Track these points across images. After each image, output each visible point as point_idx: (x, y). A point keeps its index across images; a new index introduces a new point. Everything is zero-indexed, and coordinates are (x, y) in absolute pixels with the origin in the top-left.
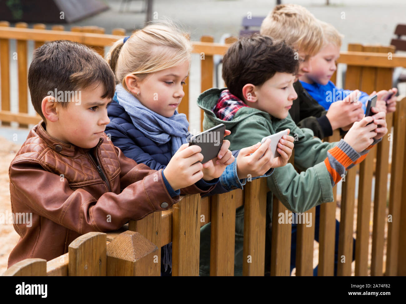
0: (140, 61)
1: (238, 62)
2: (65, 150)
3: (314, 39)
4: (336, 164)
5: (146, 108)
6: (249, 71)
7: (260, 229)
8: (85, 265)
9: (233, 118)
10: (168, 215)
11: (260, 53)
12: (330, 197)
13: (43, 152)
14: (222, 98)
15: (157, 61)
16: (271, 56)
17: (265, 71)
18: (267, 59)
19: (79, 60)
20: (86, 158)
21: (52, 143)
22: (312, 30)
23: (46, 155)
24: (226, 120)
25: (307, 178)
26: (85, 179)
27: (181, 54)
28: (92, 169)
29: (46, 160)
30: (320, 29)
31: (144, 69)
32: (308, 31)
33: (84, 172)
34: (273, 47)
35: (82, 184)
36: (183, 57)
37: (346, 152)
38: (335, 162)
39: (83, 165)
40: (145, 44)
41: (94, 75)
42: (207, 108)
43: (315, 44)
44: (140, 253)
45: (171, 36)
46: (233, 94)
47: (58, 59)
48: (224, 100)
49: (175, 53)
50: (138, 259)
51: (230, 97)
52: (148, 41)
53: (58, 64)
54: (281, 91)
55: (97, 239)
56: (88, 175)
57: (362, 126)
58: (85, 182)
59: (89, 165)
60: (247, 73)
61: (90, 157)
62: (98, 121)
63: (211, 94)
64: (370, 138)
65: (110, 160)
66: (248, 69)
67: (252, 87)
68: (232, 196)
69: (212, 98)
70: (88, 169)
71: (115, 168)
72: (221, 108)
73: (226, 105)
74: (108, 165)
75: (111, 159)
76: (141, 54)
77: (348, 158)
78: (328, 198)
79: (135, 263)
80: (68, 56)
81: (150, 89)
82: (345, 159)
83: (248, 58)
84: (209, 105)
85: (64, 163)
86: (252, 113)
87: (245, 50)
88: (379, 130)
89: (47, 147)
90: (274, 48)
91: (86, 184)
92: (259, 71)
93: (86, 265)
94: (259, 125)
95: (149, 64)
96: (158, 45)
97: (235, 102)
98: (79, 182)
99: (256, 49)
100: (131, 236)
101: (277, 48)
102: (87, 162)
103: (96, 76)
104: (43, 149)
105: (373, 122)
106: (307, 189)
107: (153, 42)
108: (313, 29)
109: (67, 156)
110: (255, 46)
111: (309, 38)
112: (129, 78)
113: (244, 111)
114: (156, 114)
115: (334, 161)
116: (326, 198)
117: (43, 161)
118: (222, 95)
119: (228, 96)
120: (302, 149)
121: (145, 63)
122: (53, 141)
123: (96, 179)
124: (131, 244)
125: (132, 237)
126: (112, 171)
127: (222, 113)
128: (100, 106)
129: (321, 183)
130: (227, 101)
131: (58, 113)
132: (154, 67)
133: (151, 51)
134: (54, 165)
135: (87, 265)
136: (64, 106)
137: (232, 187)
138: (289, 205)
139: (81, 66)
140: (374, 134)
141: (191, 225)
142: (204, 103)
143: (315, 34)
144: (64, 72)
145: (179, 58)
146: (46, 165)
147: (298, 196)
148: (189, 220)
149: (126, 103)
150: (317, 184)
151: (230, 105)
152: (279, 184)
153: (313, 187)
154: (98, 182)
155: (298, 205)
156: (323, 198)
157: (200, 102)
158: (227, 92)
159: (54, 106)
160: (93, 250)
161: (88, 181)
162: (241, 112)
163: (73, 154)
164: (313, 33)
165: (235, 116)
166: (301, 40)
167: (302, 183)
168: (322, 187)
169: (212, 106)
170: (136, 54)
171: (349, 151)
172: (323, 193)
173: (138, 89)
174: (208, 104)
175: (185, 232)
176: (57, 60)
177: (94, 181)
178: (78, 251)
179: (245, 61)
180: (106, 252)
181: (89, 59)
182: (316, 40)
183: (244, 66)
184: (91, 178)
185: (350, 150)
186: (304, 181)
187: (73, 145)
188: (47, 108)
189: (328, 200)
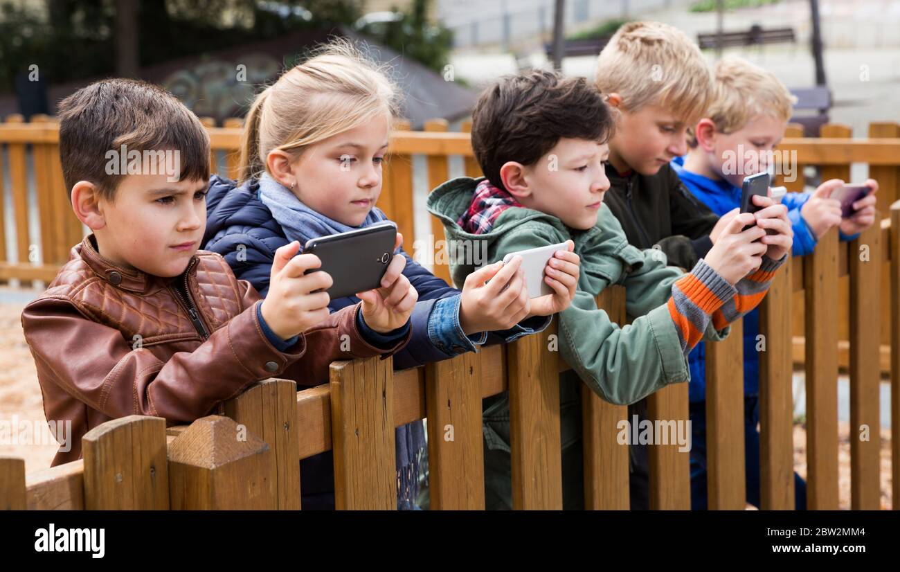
0: (290, 125)
1: (490, 121)
2: (127, 281)
3: (693, 91)
4: (688, 307)
5: (309, 210)
6: (510, 137)
7: (546, 439)
8: (115, 474)
9: (491, 228)
10: (320, 397)
11: (530, 102)
12: (680, 372)
13: (82, 284)
14: (478, 195)
15: (319, 122)
16: (551, 108)
17: (539, 137)
18: (542, 113)
19: (132, 113)
20: (169, 296)
21: (103, 269)
22: (690, 73)
23: (86, 290)
24: (480, 233)
25: (633, 335)
26: (160, 331)
27: (366, 104)
28: (180, 315)
29: (85, 297)
30: (707, 72)
31: (298, 137)
32: (683, 75)
33: (161, 319)
34: (557, 90)
35: (154, 341)
36: (368, 110)
37: (706, 282)
38: (685, 301)
39: (163, 308)
40: (298, 92)
41: (156, 137)
42: (448, 215)
43: (695, 100)
44: (228, 453)
45: (346, 72)
46: (495, 186)
47: (95, 113)
48: (479, 198)
49: (353, 103)
50: (220, 463)
51: (490, 192)
52: (303, 85)
53: (95, 121)
54: (576, 175)
55: (142, 426)
56: (166, 324)
57: (733, 231)
58: (160, 337)
59: (174, 307)
60: (507, 140)
61: (176, 293)
62: (178, 224)
63: (456, 189)
64: (752, 254)
65: (221, 300)
66: (508, 133)
67: (518, 169)
68: (471, 368)
69: (459, 197)
70: (168, 315)
71: (229, 314)
72: (475, 213)
73: (483, 207)
74: (213, 309)
75: (224, 299)
76: (292, 110)
77: (711, 293)
78: (676, 373)
79: (213, 470)
80: (113, 107)
81: (311, 173)
82: (705, 295)
83: (509, 114)
84: (453, 210)
85: (120, 304)
86: (526, 217)
87: (504, 97)
88: (770, 239)
89: (93, 275)
90: (558, 93)
91: (161, 340)
92: (529, 136)
93: (119, 475)
94: (538, 239)
95: (306, 127)
96: (321, 91)
97: (499, 200)
98: (149, 337)
99: (523, 96)
100: (213, 423)
101: (564, 91)
102: (169, 302)
103: (160, 138)
104: (82, 279)
105: (755, 224)
106: (633, 357)
107: (312, 86)
108: (693, 72)
109: (132, 292)
110: (523, 90)
111: (682, 88)
112: (274, 156)
113: (510, 215)
114: (329, 220)
115: (683, 300)
116: (672, 373)
117: (78, 298)
118: (478, 190)
119: (487, 191)
120: (641, 287)
121: (299, 127)
122: (104, 266)
123: (183, 332)
124: (211, 438)
125: (215, 424)
126: (220, 319)
127: (475, 222)
128: (179, 196)
129: (659, 344)
130: (484, 200)
131: (103, 211)
132: (314, 133)
133: (308, 104)
134: (99, 305)
135: (122, 474)
136: (110, 197)
137: (455, 347)
138: (601, 388)
139: (134, 122)
140: (761, 248)
141: (370, 417)
142: (440, 206)
143: (695, 81)
144: (102, 136)
145: (361, 111)
146: (85, 306)
147: (615, 369)
148: (365, 406)
149: (272, 201)
150: (651, 346)
151: (489, 206)
152: (578, 349)
153: (644, 350)
154: (187, 336)
155: (619, 388)
156: (668, 375)
157: (434, 205)
158: (487, 184)
159: (95, 201)
160: (132, 448)
161: (166, 336)
162: (506, 216)
163: (142, 289)
164: (691, 80)
165: (494, 226)
166: (666, 91)
167: (624, 345)
168: (662, 352)
169: (458, 211)
170: (283, 112)
171: (711, 281)
172: (665, 364)
173: (293, 177)
174: (451, 207)
175: (357, 430)
176: (93, 115)
177: (179, 335)
178: (97, 446)
179: (502, 119)
180: (166, 453)
181: (152, 109)
182: (696, 93)
183: (502, 127)
184: (172, 329)
185: (714, 279)
186: (627, 342)
187: (142, 272)
188: (83, 204)
189: (677, 378)
